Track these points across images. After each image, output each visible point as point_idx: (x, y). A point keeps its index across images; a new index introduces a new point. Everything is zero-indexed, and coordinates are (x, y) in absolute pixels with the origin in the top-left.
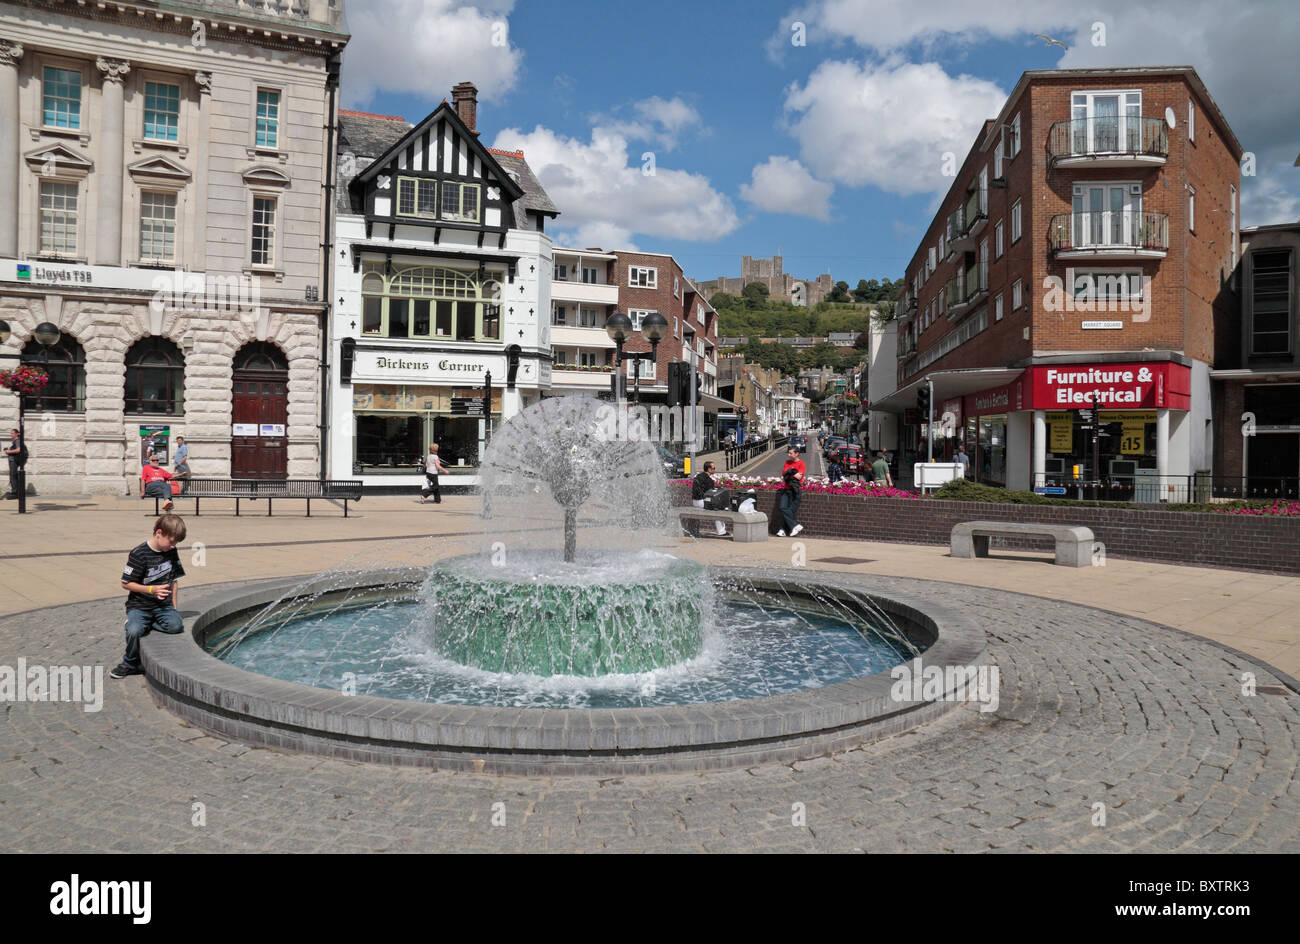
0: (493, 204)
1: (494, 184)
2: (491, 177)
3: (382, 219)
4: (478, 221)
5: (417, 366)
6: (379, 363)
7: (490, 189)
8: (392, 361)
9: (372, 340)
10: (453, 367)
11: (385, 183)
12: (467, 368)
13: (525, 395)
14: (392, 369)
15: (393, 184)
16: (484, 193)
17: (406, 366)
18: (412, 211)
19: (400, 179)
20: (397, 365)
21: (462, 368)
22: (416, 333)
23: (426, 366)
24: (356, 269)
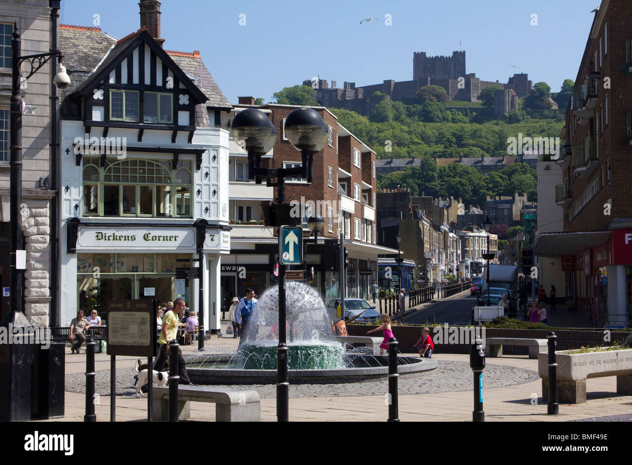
0: (184, 108)
1: (184, 92)
2: (182, 86)
3: (97, 124)
4: (172, 122)
5: (127, 238)
6: (97, 236)
7: (181, 96)
8: (107, 235)
9: (92, 218)
10: (154, 238)
11: (98, 95)
12: (165, 238)
13: (210, 259)
14: (107, 241)
15: (106, 95)
16: (176, 99)
17: (118, 238)
18: (121, 116)
19: (111, 91)
20: (111, 238)
21: (161, 239)
22: (125, 212)
23: (133, 238)
24: (78, 164)
